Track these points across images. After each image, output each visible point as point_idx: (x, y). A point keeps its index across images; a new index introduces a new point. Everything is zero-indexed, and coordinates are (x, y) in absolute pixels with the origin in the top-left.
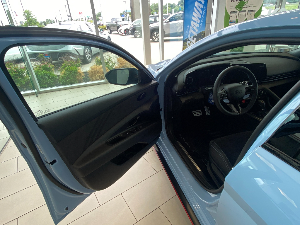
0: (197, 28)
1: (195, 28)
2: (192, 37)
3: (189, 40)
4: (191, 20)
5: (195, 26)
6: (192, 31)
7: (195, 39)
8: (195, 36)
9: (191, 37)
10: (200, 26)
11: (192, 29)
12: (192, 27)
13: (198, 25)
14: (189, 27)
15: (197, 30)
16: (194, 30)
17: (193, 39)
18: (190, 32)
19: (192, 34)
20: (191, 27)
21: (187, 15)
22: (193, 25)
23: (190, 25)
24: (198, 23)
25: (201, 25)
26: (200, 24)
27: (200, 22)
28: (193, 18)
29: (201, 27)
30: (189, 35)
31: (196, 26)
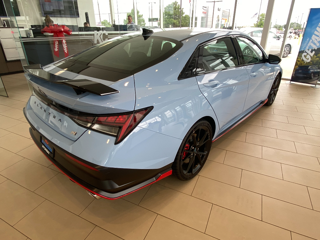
1: (316, 42)
2: (310, 50)
3: (306, 52)
4: (313, 34)
5: (316, 40)
6: (312, 45)
7: (314, 52)
8: (315, 49)
9: (309, 50)
11: (312, 42)
12: (313, 41)
15: (318, 45)
16: (315, 44)
17: (312, 52)
18: (309, 45)
19: (310, 46)
20: (311, 41)
21: (308, 29)
22: (314, 39)
23: (310, 38)
28: (316, 33)
30: (307, 48)
31: (318, 40)
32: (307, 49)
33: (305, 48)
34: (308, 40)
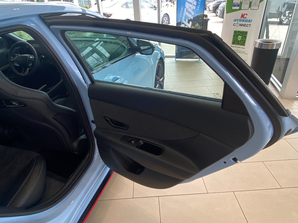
0: (193, 10)
1: (190, 10)
2: (187, 20)
3: (183, 23)
5: (190, 8)
6: (187, 14)
7: (191, 23)
8: (191, 19)
9: (185, 21)
10: (196, 8)
11: (187, 11)
12: (187, 9)
13: (194, 7)
14: (184, 9)
15: (193, 13)
16: (190, 13)
17: (189, 22)
18: (184, 15)
19: (186, 16)
20: (185, 9)
22: (188, 8)
23: (184, 7)
24: (194, 5)
25: (198, 7)
26: (196, 6)
27: (197, 4)
29: (198, 10)
30: (184, 18)
31: (192, 8)
32: (184, 20)
33: (182, 18)
34: (182, 9)
